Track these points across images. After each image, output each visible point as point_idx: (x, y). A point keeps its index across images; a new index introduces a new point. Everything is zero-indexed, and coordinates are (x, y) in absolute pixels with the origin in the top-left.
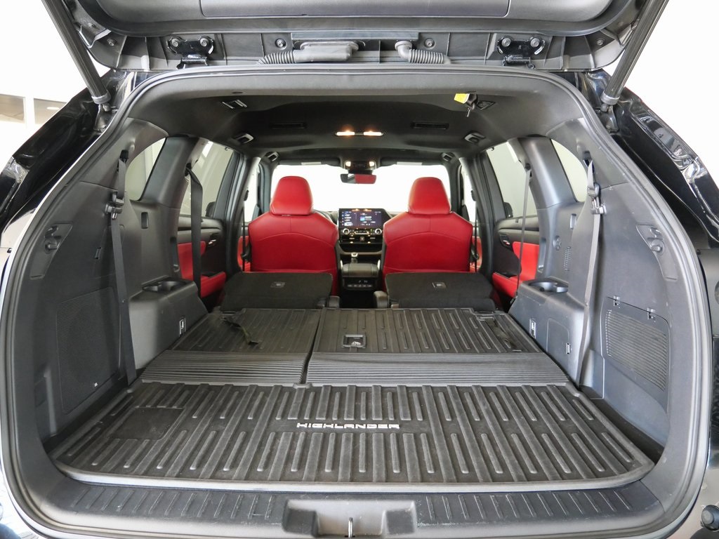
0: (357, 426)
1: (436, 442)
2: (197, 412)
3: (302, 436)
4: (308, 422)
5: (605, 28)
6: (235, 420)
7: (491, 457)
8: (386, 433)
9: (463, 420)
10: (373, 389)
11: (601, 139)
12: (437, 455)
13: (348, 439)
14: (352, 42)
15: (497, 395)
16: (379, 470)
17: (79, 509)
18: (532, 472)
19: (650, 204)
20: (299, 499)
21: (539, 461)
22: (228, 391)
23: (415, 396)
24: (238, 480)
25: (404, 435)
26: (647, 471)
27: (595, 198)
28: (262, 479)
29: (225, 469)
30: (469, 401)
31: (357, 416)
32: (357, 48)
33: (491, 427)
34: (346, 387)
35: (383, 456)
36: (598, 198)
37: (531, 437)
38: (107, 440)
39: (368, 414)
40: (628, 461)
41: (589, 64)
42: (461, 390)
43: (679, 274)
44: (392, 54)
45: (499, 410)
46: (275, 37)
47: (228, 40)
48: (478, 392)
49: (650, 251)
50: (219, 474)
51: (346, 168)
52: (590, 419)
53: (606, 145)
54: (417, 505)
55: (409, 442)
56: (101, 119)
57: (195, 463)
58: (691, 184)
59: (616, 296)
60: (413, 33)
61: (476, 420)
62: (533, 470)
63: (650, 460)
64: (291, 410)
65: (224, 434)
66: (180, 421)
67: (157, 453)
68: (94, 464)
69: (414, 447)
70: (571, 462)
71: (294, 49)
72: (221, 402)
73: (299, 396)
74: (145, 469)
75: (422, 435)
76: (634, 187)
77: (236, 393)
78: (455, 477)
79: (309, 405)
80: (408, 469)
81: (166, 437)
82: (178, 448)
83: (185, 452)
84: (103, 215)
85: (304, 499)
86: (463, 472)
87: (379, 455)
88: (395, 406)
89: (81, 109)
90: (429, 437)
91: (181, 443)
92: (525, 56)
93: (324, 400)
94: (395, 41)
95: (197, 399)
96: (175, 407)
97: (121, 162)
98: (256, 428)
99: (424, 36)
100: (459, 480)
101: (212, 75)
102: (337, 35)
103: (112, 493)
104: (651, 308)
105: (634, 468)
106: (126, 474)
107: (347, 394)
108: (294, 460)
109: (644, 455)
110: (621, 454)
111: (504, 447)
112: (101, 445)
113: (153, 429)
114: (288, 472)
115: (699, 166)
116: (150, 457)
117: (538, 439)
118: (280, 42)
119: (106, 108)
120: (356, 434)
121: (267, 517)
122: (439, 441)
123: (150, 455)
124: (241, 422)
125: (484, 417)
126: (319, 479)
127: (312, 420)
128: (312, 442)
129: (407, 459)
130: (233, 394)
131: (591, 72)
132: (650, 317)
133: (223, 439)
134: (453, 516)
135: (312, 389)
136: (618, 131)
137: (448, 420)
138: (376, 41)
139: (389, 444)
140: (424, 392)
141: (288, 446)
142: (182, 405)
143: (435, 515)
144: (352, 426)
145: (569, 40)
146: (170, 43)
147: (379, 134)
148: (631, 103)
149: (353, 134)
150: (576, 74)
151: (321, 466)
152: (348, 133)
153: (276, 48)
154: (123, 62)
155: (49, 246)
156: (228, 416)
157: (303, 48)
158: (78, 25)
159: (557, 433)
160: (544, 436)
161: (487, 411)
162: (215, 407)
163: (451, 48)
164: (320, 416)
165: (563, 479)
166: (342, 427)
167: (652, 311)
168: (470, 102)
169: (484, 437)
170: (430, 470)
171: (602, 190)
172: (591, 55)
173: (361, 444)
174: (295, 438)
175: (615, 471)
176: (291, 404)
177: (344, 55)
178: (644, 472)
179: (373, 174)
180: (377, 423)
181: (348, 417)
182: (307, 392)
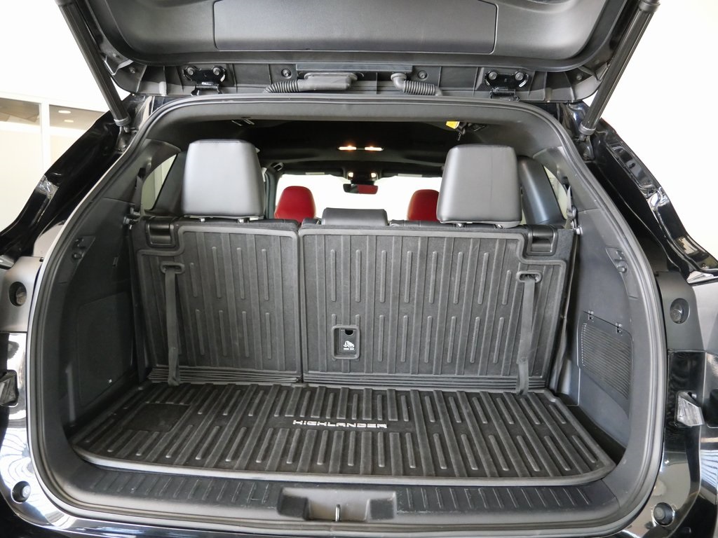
0: (348, 425)
1: (419, 441)
2: (202, 409)
3: (297, 432)
4: (303, 419)
5: (583, 66)
6: (236, 416)
7: (468, 455)
8: (374, 432)
9: (446, 421)
10: (364, 392)
11: (577, 167)
12: (419, 452)
13: (339, 437)
14: (352, 74)
15: (480, 400)
16: (366, 464)
17: (98, 490)
18: (504, 469)
19: (616, 229)
20: (294, 487)
21: (512, 460)
22: (230, 390)
23: (403, 398)
24: (239, 469)
25: (391, 434)
26: (609, 471)
27: (573, 220)
28: (260, 469)
29: (227, 460)
30: (452, 404)
31: (348, 416)
32: (356, 78)
33: (471, 428)
34: (339, 389)
35: (370, 451)
36: (575, 220)
37: (506, 439)
38: (120, 431)
39: (359, 415)
40: (593, 462)
41: (570, 96)
42: (446, 395)
43: (639, 293)
44: (388, 84)
45: (480, 413)
46: (281, 68)
47: (239, 70)
48: (462, 397)
49: (617, 271)
50: (221, 464)
51: (349, 178)
52: (563, 423)
53: (581, 172)
54: (398, 495)
55: (395, 439)
56: (121, 139)
57: (200, 453)
58: (655, 212)
59: (591, 311)
60: (408, 66)
61: (458, 422)
62: (506, 468)
63: (612, 461)
64: (288, 408)
65: (226, 429)
66: (187, 416)
67: (166, 444)
68: (109, 451)
69: (399, 445)
70: (541, 461)
71: (298, 78)
72: (224, 399)
73: (296, 394)
74: (155, 457)
75: (407, 434)
76: (602, 212)
77: (238, 392)
78: (434, 472)
79: (305, 403)
80: (392, 464)
81: (174, 430)
82: (185, 440)
83: (191, 444)
84: (122, 226)
85: (298, 487)
86: (442, 468)
87: (366, 451)
88: (384, 408)
89: (104, 130)
90: (413, 436)
91: (187, 436)
92: (510, 88)
93: (319, 400)
94: (391, 73)
95: (202, 397)
96: (182, 404)
97: (139, 179)
98: (255, 425)
99: (418, 68)
100: (438, 474)
101: (223, 102)
102: (338, 67)
103: (127, 478)
104: (618, 323)
105: (598, 468)
106: (139, 460)
107: (341, 395)
108: (290, 454)
109: (607, 456)
110: (587, 455)
111: (481, 447)
112: (116, 434)
113: (162, 423)
114: (283, 464)
115: (662, 196)
116: (160, 446)
117: (513, 440)
118: (285, 72)
119: (126, 130)
120: (347, 432)
121: (263, 501)
122: (423, 440)
123: (160, 445)
124: (242, 419)
125: (465, 420)
126: (311, 471)
127: (307, 418)
128: (306, 438)
129: (392, 455)
130: (235, 393)
131: (571, 104)
132: (618, 331)
133: (226, 433)
134: (429, 505)
135: (308, 388)
136: (594, 159)
137: (432, 421)
138: (373, 73)
139: (377, 442)
140: (412, 395)
141: (285, 441)
142: (188, 402)
143: (413, 503)
144: (343, 425)
145: (550, 75)
146: (186, 72)
147: (380, 149)
148: (607, 133)
149: (355, 148)
150: (558, 105)
151: (313, 459)
152: (350, 148)
153: (282, 77)
154: (143, 87)
155: (75, 256)
156: (231, 413)
157: (307, 78)
158: (104, 55)
159: (531, 435)
160: (519, 438)
161: (469, 415)
162: (219, 404)
163: (443, 80)
164: (315, 414)
165: (532, 476)
166: (334, 425)
167: (620, 325)
168: (461, 128)
169: (463, 437)
170: (412, 465)
171: (579, 213)
172: (571, 89)
173: (351, 441)
174: (291, 434)
175: (580, 470)
176: (288, 402)
177: (344, 85)
178: (605, 472)
179: (375, 184)
180: (367, 422)
181: (340, 416)
182: (303, 391)
